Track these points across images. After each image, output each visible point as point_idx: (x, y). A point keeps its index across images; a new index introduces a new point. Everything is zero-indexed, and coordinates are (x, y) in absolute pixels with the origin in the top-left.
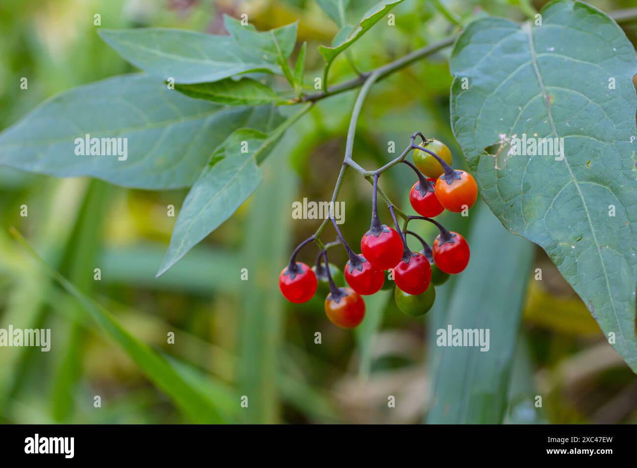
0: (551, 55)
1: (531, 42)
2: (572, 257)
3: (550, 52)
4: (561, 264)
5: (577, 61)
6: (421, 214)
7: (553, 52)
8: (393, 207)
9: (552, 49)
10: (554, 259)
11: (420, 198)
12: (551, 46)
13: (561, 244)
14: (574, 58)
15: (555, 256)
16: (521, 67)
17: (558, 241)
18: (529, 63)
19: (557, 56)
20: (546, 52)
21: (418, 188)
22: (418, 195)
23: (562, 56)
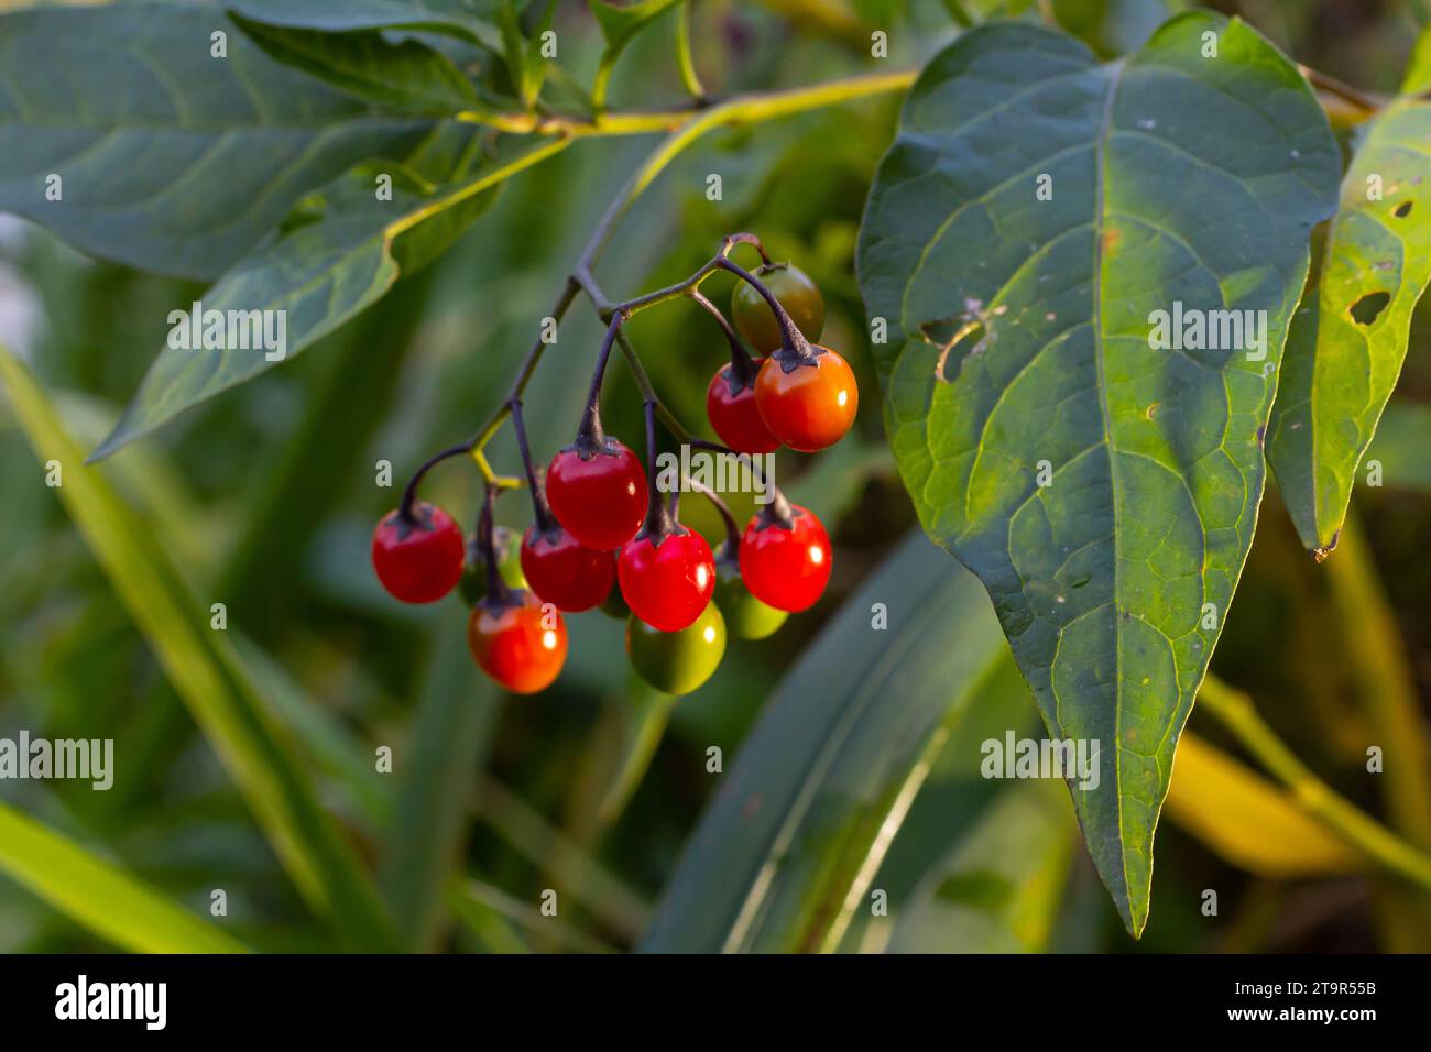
0: (1142, 136)
1: (1110, 99)
2: (1051, 622)
3: (1144, 130)
4: (1019, 634)
5: (1198, 162)
6: (724, 440)
7: (1153, 131)
8: (654, 405)
9: (1150, 124)
10: (1008, 617)
11: (727, 399)
12: (1148, 117)
13: (1033, 585)
14: (1195, 154)
15: (1009, 611)
16: (1067, 153)
17: (1028, 578)
18: (1087, 147)
19: (1156, 141)
20: (1134, 127)
21: (727, 375)
22: (724, 391)
23: (1168, 146)
